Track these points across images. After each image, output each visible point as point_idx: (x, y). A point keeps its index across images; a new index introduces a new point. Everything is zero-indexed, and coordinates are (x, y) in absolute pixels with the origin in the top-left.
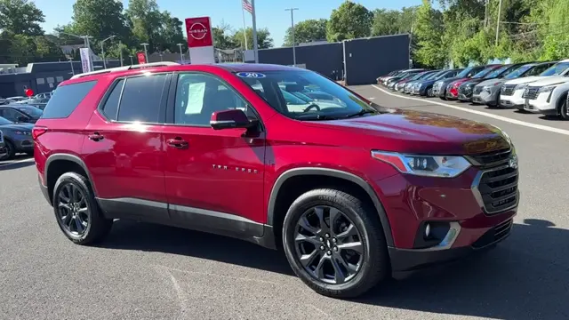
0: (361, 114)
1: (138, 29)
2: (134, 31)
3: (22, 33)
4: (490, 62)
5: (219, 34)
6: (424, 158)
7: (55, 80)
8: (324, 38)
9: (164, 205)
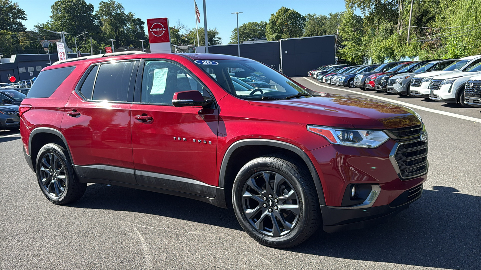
0: (298, 97)
1: (106, 27)
2: (103, 29)
3: (7, 29)
4: (402, 60)
5: (175, 32)
6: (351, 132)
7: (35, 69)
8: (265, 37)
9: (131, 171)
